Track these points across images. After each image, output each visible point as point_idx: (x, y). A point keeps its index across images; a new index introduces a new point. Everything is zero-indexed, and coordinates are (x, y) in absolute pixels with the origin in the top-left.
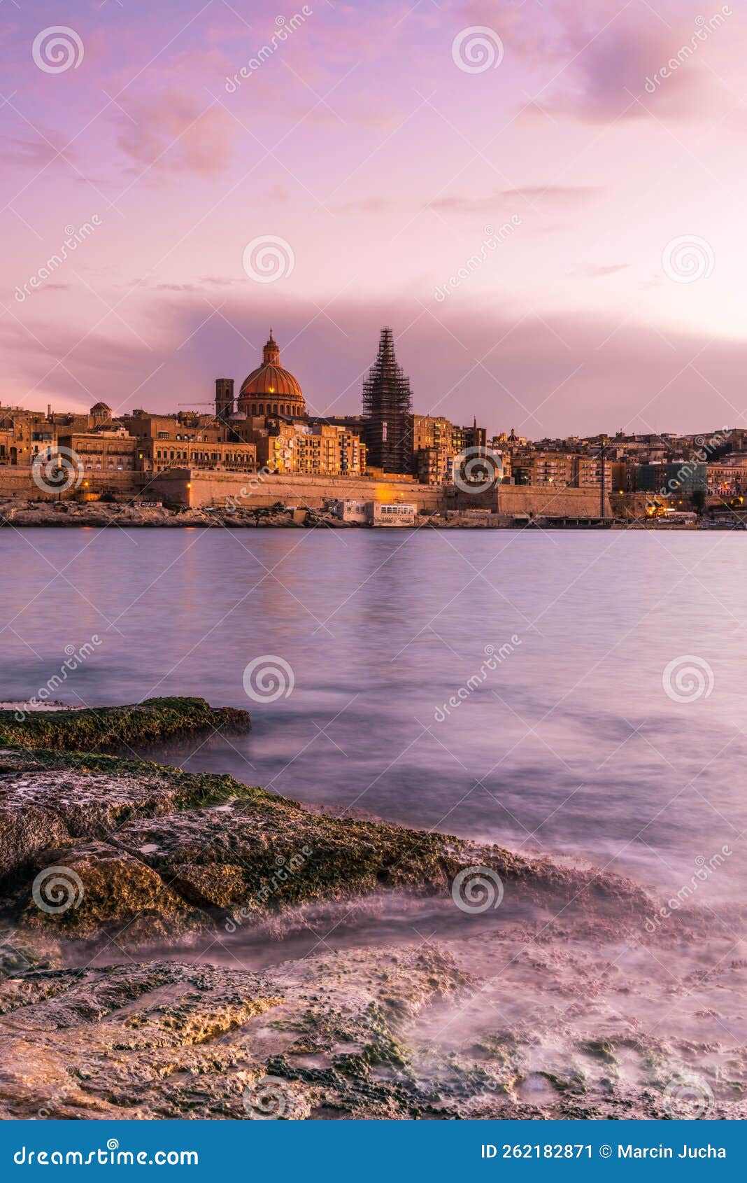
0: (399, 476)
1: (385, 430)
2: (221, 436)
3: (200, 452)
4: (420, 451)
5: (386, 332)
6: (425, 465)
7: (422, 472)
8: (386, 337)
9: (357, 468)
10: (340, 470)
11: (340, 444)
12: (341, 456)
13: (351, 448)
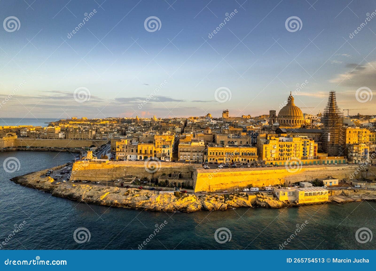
0: (336, 157)
1: (329, 137)
2: (248, 141)
3: (229, 152)
4: (350, 145)
5: (332, 93)
6: (351, 152)
7: (350, 155)
8: (332, 95)
9: (312, 155)
10: (302, 156)
11: (303, 145)
12: (303, 150)
13: (309, 146)
